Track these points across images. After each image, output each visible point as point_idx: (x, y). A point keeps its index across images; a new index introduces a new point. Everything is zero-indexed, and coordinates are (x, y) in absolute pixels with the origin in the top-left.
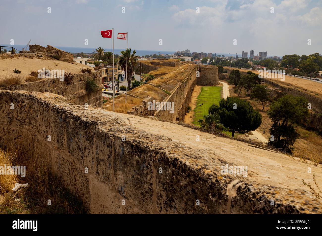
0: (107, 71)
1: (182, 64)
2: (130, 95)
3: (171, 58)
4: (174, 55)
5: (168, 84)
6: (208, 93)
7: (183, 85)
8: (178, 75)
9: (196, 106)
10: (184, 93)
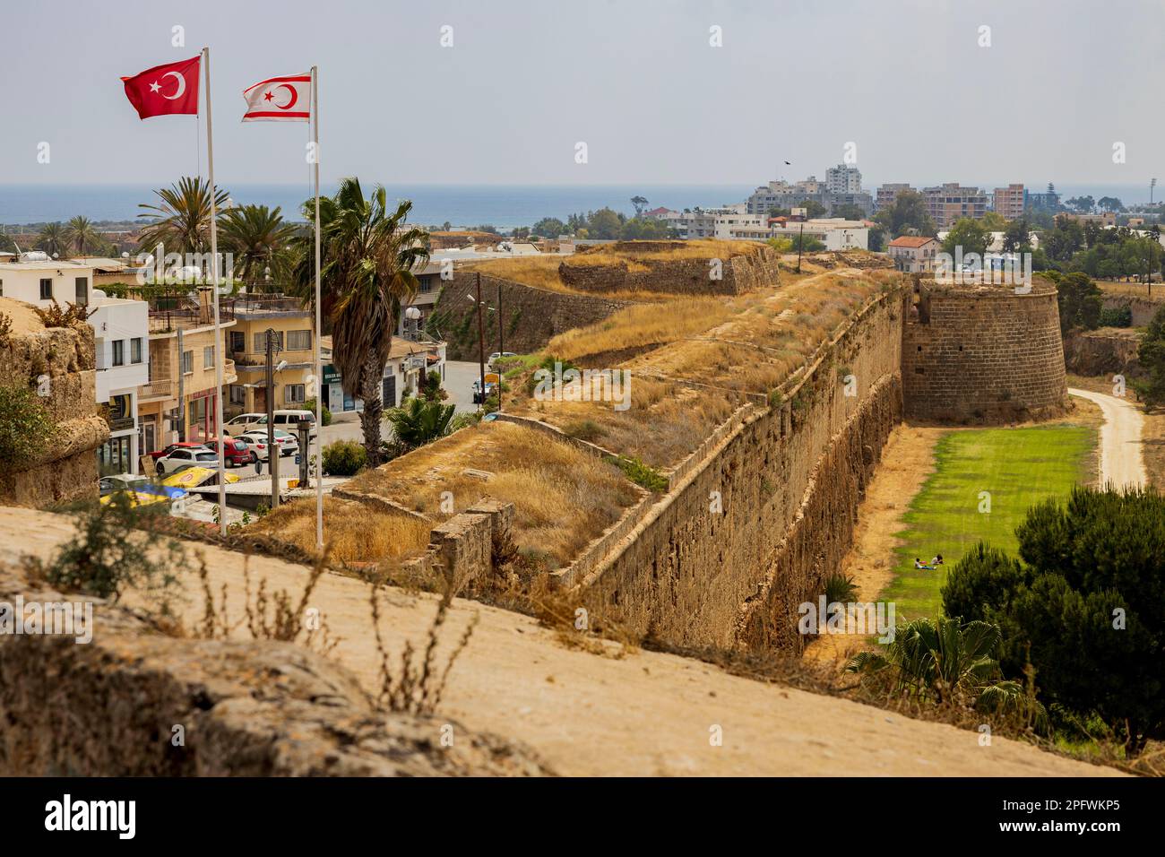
0: (236, 344)
1: (797, 271)
2: (365, 500)
3: (723, 231)
4: (742, 209)
5: (659, 419)
6: (983, 477)
7: (777, 419)
8: (739, 355)
9: (893, 571)
10: (785, 480)
